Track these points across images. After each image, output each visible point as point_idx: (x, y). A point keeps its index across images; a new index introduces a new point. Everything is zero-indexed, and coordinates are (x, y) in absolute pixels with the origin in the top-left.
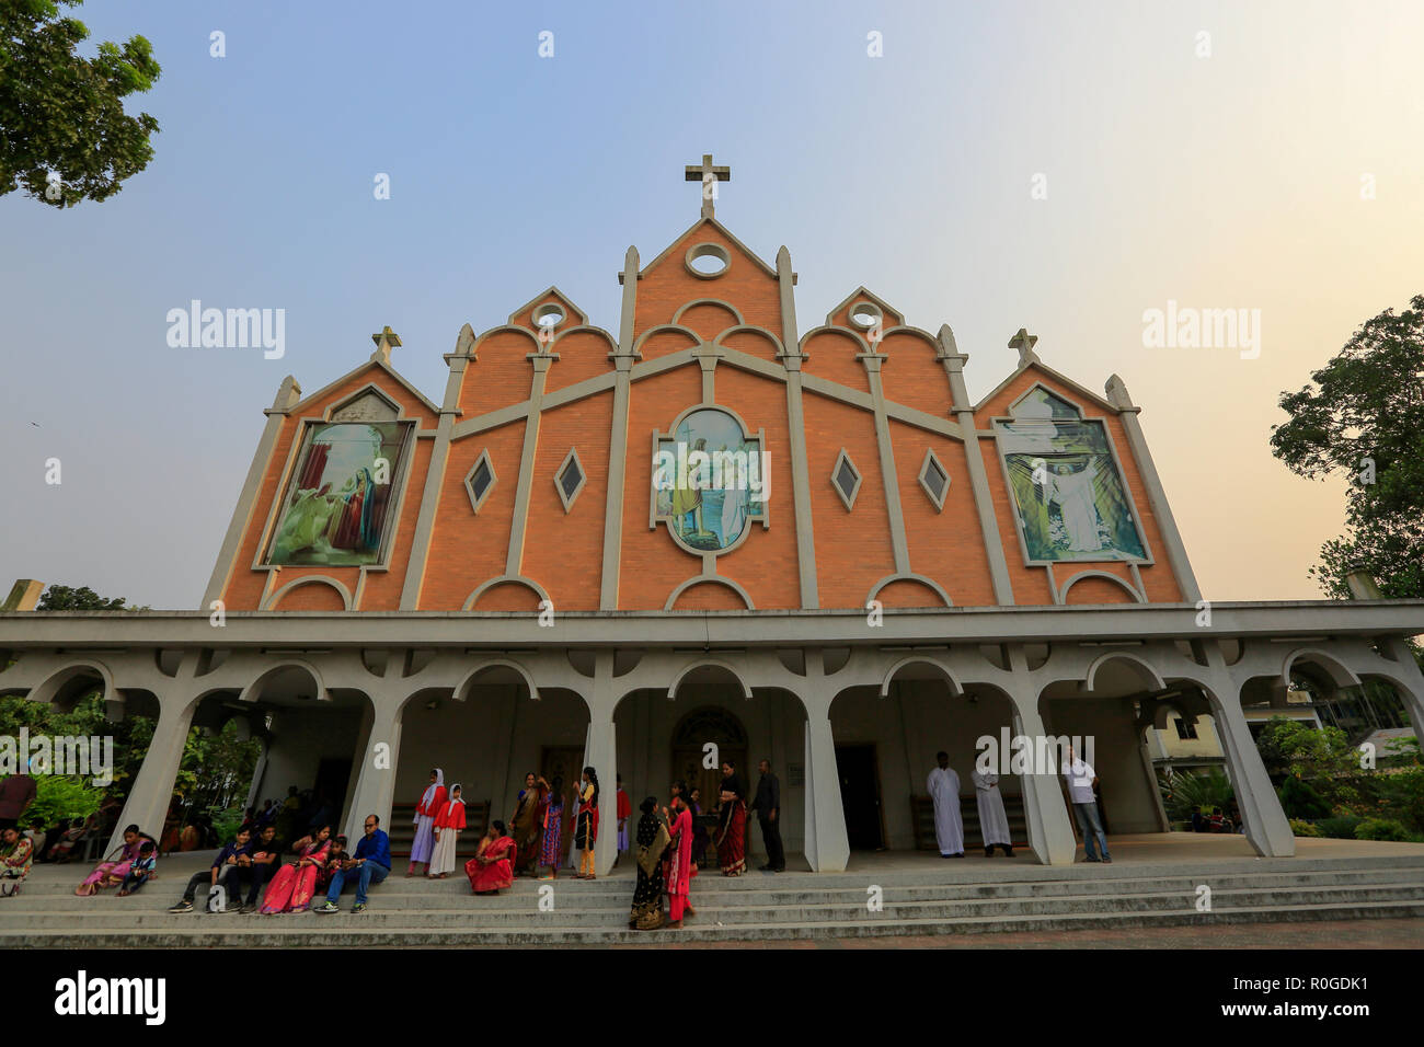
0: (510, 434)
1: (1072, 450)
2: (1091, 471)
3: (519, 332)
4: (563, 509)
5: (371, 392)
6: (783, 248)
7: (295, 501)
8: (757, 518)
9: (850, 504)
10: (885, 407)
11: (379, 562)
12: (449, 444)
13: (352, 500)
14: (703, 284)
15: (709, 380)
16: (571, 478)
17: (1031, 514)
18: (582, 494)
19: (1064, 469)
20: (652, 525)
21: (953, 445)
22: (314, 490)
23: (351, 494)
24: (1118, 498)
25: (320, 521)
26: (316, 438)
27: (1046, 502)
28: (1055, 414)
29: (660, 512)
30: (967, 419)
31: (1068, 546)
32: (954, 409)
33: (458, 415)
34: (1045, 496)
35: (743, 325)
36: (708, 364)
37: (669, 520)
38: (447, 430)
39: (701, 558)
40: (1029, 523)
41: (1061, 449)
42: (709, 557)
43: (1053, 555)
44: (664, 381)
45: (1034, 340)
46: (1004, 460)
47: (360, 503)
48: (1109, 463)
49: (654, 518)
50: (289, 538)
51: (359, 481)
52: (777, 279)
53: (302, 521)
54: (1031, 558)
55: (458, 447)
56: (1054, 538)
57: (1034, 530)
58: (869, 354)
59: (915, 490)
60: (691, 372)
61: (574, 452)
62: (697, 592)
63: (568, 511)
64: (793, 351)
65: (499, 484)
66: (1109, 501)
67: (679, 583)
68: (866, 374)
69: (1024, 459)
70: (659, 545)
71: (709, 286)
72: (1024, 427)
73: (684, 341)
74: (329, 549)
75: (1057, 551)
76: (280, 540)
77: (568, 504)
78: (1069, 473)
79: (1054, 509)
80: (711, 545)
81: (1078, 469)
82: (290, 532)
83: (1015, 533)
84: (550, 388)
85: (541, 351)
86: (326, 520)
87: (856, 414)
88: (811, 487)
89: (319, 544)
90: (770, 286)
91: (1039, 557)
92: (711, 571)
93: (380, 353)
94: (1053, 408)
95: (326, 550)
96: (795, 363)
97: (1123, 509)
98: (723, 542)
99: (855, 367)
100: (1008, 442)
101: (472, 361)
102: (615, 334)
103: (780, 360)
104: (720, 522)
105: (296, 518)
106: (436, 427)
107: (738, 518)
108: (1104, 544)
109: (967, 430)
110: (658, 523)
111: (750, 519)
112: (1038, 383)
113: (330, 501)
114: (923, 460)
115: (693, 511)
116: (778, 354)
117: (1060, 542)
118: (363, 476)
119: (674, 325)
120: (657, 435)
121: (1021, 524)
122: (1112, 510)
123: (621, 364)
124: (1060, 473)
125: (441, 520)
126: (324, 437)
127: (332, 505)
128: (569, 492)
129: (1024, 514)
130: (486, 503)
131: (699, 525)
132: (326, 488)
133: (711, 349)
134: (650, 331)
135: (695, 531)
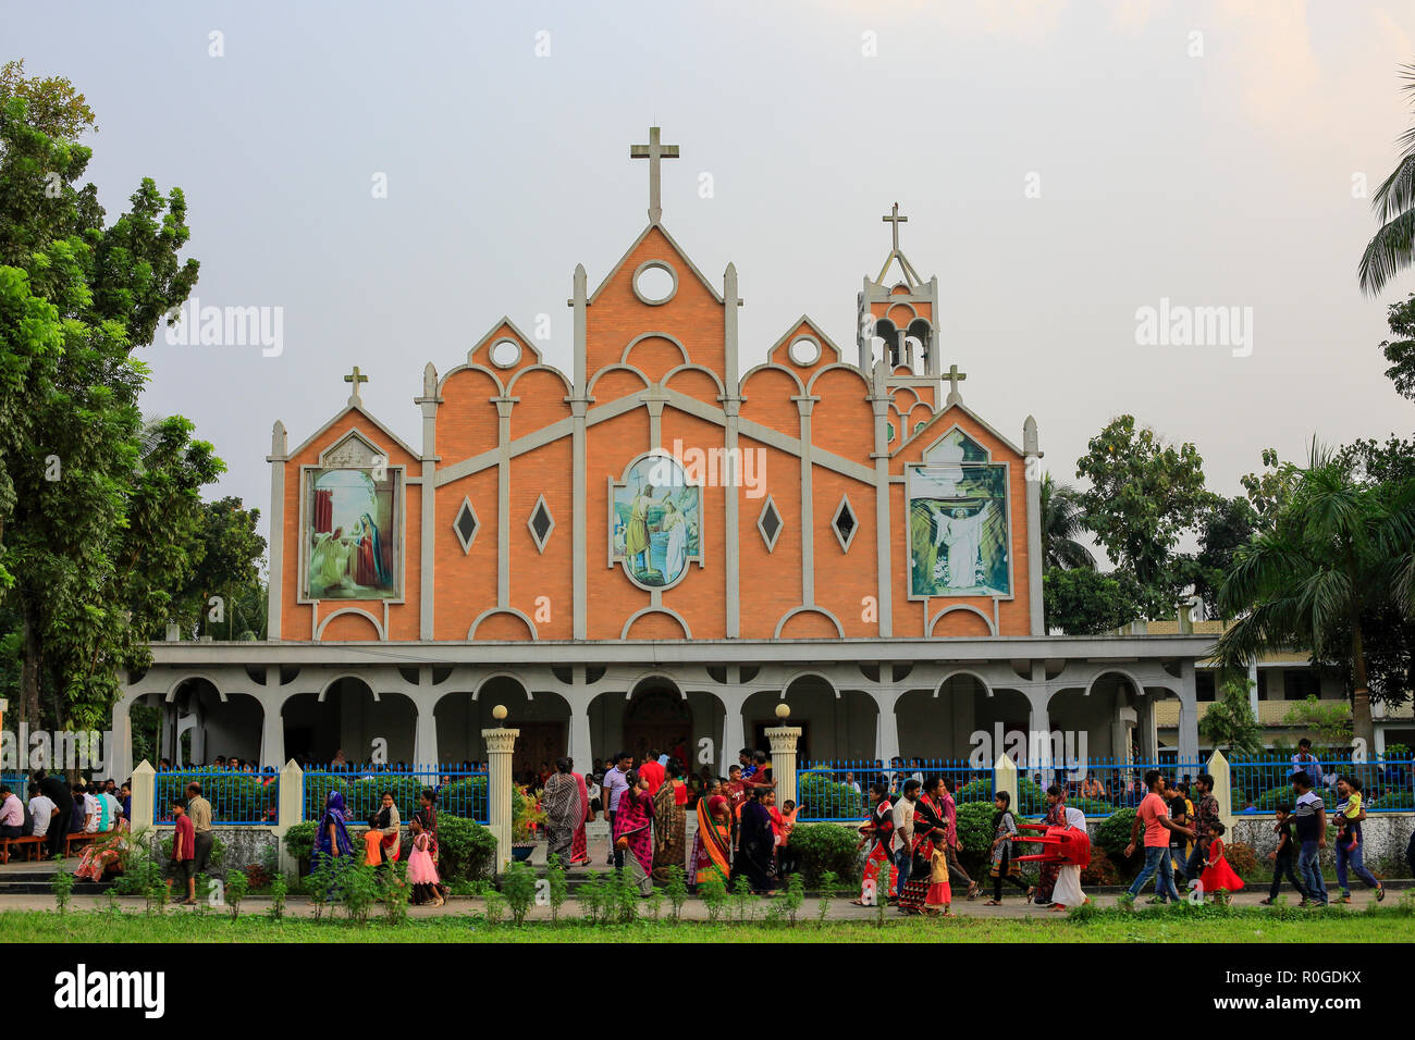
0: (485, 480)
1: (972, 495)
2: (984, 515)
3: (478, 371)
4: (538, 550)
5: (354, 436)
6: (731, 265)
7: (314, 543)
8: (695, 559)
9: (771, 547)
10: (811, 452)
11: (398, 596)
12: (434, 491)
13: (363, 542)
14: (651, 311)
15: (656, 424)
16: (542, 523)
17: (921, 556)
18: (552, 536)
19: (960, 513)
20: (611, 565)
21: (867, 489)
22: (328, 534)
23: (360, 537)
24: (1001, 540)
25: (341, 562)
26: (318, 484)
27: (938, 544)
28: (966, 457)
29: (616, 553)
30: (883, 465)
31: (947, 583)
32: (873, 455)
33: (437, 462)
34: (938, 539)
35: (688, 365)
36: (655, 410)
37: (623, 559)
38: (431, 478)
39: (650, 592)
40: (919, 563)
41: (962, 494)
42: (656, 592)
43: (933, 590)
44: (616, 425)
45: (963, 377)
46: (908, 503)
47: (370, 546)
48: (1001, 507)
49: (612, 559)
50: (320, 576)
51: (364, 526)
52: (723, 305)
53: (326, 562)
54: (914, 593)
55: (442, 492)
56: (937, 576)
57: (922, 569)
58: (803, 396)
59: (827, 533)
60: (640, 416)
61: (542, 499)
62: (646, 619)
63: (541, 551)
64: (733, 393)
65: (482, 528)
66: (992, 543)
67: (633, 612)
68: (799, 416)
69: (927, 504)
70: (616, 580)
71: (657, 314)
72: (935, 471)
73: (634, 382)
74: (354, 586)
75: (937, 587)
76: (311, 577)
77: (542, 547)
78: (965, 517)
79: (943, 551)
80: (657, 581)
81: (973, 512)
82: (319, 571)
83: (906, 572)
84: (516, 434)
85: (502, 395)
86: (346, 561)
87: (785, 459)
88: (740, 530)
89: (345, 582)
90: (715, 314)
91: (921, 593)
92: (657, 602)
93: (355, 397)
94: (966, 452)
95: (353, 587)
96: (733, 407)
97: (1001, 550)
98: (667, 580)
99: (790, 408)
100: (917, 487)
101: (440, 403)
102: (569, 374)
103: (720, 403)
104: (664, 561)
105: (320, 559)
106: (421, 475)
107: (680, 557)
108: (978, 582)
109: (881, 476)
110: (614, 563)
111: (690, 559)
112: (956, 425)
113: (345, 544)
114: (839, 503)
115: (643, 552)
116: (720, 398)
117: (942, 579)
118: (366, 520)
119: (624, 365)
120: (612, 482)
121: (912, 563)
122: (993, 552)
123: (578, 408)
124: (956, 517)
125: (439, 560)
126: (324, 483)
127: (348, 547)
128: (542, 535)
129: (915, 555)
130: (474, 545)
131: (648, 565)
132: (338, 532)
133: (658, 393)
134: (601, 371)
135: (645, 570)
